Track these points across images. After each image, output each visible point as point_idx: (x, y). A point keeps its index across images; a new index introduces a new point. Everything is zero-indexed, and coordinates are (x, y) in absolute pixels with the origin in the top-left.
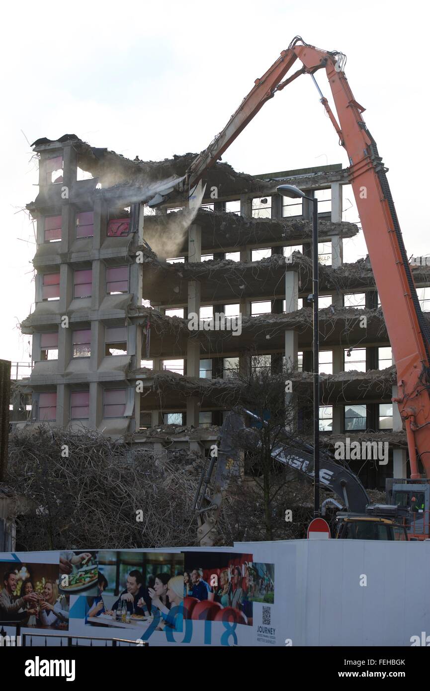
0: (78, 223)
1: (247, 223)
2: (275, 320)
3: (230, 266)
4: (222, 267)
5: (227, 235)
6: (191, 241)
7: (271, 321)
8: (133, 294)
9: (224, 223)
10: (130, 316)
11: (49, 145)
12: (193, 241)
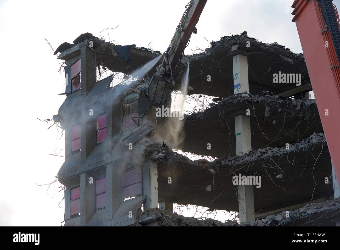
0: (98, 128)
1: (297, 106)
2: (315, 211)
3: (267, 155)
4: (259, 157)
5: (274, 122)
6: (238, 134)
7: (310, 212)
8: (146, 196)
9: (268, 108)
10: (140, 221)
11: (69, 50)
12: (240, 134)
